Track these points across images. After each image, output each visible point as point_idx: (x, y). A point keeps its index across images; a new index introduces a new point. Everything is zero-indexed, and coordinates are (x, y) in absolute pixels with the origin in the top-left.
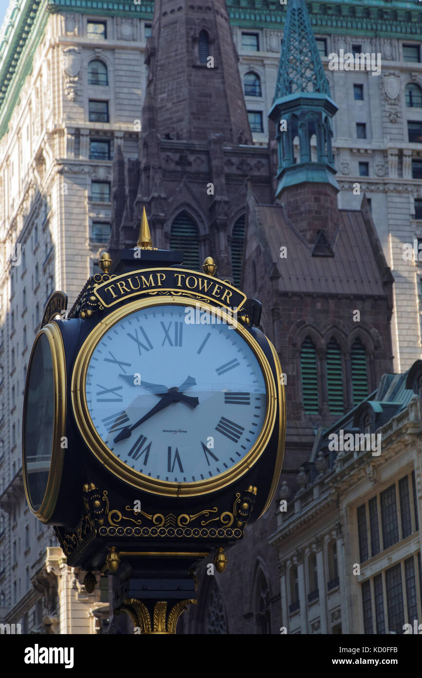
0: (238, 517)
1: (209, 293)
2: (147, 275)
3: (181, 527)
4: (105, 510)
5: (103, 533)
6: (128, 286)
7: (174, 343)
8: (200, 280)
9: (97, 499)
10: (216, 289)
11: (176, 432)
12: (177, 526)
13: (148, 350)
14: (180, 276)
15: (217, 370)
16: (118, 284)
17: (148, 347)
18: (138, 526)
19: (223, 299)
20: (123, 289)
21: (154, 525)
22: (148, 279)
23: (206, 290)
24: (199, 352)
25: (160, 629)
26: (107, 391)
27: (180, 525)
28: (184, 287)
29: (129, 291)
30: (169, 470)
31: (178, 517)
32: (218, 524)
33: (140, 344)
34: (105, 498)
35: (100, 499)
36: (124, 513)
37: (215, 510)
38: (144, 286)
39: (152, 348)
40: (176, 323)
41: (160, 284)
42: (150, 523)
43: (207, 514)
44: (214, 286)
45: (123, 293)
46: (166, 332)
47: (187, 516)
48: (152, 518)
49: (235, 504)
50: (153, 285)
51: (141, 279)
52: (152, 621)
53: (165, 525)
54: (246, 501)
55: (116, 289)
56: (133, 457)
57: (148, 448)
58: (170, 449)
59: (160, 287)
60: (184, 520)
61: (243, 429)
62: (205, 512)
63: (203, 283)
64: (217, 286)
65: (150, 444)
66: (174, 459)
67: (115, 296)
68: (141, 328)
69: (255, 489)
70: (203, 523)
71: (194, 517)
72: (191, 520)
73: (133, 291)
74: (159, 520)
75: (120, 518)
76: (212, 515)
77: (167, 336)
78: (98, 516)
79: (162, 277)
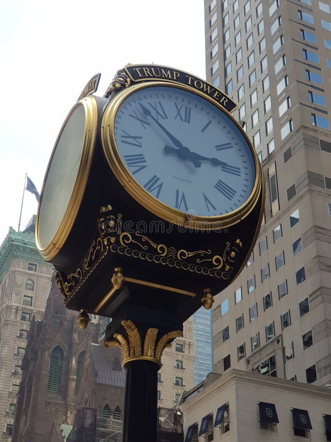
0: (227, 262)
3: (179, 260)
7: (184, 120)
8: (205, 85)
13: (164, 118)
15: (216, 147)
17: (164, 117)
20: (147, 73)
24: (203, 131)
25: (149, 354)
26: (129, 137)
27: (179, 258)
34: (119, 220)
37: (209, 252)
39: (167, 118)
43: (202, 254)
46: (179, 111)
48: (157, 247)
49: (225, 251)
53: (166, 255)
54: (234, 251)
60: (183, 254)
63: (207, 88)
64: (217, 92)
68: (159, 102)
71: (191, 254)
72: (189, 256)
76: (206, 256)
77: (179, 113)
79: (177, 74)
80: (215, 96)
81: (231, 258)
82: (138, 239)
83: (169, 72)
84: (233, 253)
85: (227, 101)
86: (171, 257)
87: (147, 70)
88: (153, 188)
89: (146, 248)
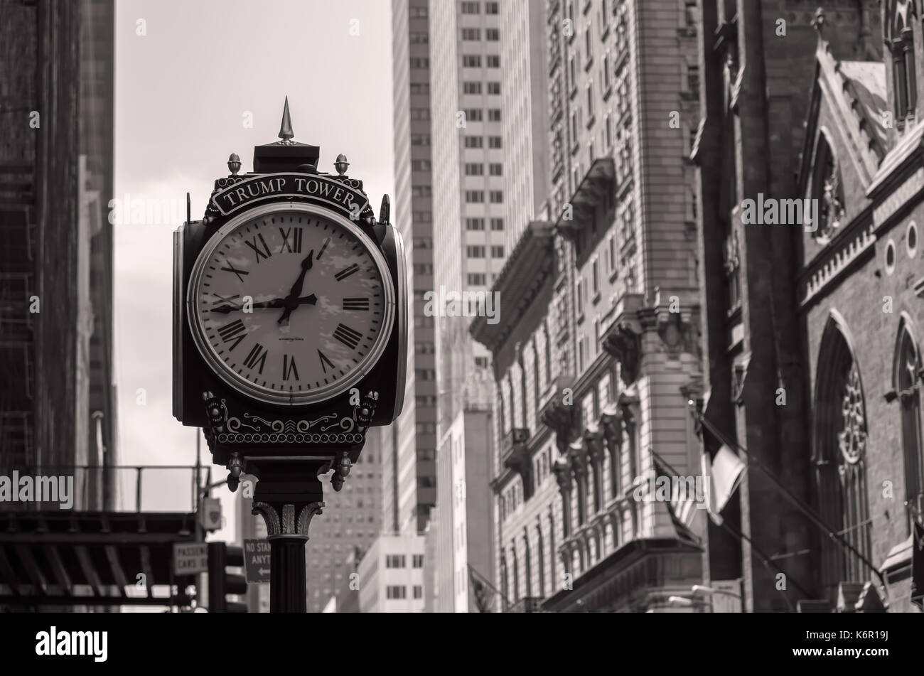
1: (330, 198)
2: (266, 180)
4: (223, 418)
5: (223, 440)
6: (247, 192)
8: (321, 184)
9: (215, 407)
10: (337, 193)
11: (292, 339)
12: (297, 432)
13: (265, 257)
14: (300, 180)
16: (237, 191)
17: (266, 254)
18: (257, 432)
19: (344, 202)
21: (274, 432)
22: (267, 185)
23: (327, 194)
25: (289, 531)
28: (305, 192)
29: (248, 197)
30: (284, 379)
31: (297, 423)
32: (339, 430)
33: (258, 252)
34: (224, 405)
35: (218, 408)
36: (243, 420)
38: (264, 193)
39: (270, 255)
40: (296, 229)
41: (279, 190)
42: (269, 430)
44: (335, 190)
45: (241, 200)
47: (306, 422)
48: (271, 424)
50: (273, 190)
51: (260, 185)
52: (281, 523)
53: (284, 431)
54: (366, 407)
55: (235, 197)
56: (249, 366)
57: (264, 356)
58: (285, 356)
59: (280, 193)
60: (303, 426)
61: (361, 335)
62: (326, 418)
64: (338, 189)
65: (266, 353)
66: (290, 367)
67: (233, 203)
68: (260, 235)
69: (376, 394)
70: (322, 428)
71: (313, 423)
72: (311, 426)
73: (252, 198)
74: (278, 426)
75: (239, 426)
76: (332, 421)
78: (218, 424)
79: (282, 182)
80: (335, 198)
81: (364, 416)
82: (249, 421)
83: (271, 183)
84: (366, 410)
85: (353, 197)
86: (290, 432)
87: (241, 192)
88: (255, 362)
89: (258, 429)
